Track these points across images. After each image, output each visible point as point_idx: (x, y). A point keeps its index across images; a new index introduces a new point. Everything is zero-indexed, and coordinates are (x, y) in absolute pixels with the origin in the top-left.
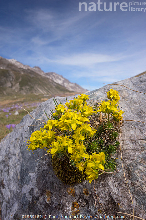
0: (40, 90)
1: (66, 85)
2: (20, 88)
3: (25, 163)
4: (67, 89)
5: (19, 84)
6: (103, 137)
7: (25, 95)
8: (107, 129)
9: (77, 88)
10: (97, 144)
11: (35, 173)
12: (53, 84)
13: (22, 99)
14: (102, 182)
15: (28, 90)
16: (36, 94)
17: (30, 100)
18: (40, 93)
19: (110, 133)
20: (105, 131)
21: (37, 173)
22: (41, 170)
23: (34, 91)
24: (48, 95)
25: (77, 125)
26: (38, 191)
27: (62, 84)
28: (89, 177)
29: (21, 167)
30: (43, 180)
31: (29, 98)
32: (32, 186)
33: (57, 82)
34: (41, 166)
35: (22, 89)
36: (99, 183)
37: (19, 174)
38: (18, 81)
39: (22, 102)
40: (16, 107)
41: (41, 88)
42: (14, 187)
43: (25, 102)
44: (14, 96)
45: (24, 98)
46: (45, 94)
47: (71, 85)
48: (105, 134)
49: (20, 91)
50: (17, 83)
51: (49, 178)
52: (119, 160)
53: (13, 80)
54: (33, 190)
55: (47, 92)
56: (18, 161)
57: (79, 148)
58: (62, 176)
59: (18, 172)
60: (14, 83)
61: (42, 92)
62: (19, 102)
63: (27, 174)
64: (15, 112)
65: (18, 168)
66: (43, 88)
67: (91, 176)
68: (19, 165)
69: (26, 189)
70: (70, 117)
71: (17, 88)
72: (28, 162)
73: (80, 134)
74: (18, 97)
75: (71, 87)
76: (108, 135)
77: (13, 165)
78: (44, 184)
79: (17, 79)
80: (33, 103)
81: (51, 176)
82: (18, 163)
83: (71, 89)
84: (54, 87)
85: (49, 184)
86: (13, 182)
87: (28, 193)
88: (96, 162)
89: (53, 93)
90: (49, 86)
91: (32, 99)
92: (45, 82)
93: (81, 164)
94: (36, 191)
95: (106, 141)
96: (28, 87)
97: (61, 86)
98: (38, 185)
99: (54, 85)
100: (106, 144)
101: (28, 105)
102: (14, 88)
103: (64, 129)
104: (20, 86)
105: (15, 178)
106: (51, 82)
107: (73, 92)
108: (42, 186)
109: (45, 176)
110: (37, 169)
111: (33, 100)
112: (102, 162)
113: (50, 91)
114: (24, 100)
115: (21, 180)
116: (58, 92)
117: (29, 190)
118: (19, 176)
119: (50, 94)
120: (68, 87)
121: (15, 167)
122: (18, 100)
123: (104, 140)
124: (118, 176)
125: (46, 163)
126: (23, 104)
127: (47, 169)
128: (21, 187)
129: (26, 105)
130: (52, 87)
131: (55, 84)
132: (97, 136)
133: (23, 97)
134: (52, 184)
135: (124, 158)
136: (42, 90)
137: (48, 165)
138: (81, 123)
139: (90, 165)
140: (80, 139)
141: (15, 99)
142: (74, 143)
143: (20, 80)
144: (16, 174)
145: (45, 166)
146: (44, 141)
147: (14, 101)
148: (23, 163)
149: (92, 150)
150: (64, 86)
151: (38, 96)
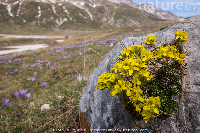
0: (133, 22)
1: (158, 14)
2: (115, 22)
3: (104, 96)
4: (160, 18)
5: (114, 18)
6: (164, 80)
7: (119, 28)
8: (167, 73)
9: (170, 16)
10: (157, 86)
11: (111, 105)
12: (145, 14)
13: (117, 32)
14: (164, 121)
15: (122, 22)
16: (129, 25)
17: (124, 32)
18: (133, 25)
19: (171, 77)
20: (165, 74)
21: (112, 105)
22: (115, 104)
23: (127, 23)
24: (140, 26)
25: (134, 71)
26: (113, 120)
27: (154, 14)
28: (144, 119)
29: (102, 99)
30: (116, 112)
31: (123, 30)
32: (108, 115)
33: (149, 12)
34: (115, 100)
35: (117, 22)
36: (162, 121)
37: (100, 104)
38: (113, 15)
39: (117, 34)
40: (112, 39)
41: (133, 20)
42: (98, 114)
43: (119, 34)
44: (110, 29)
45: (119, 31)
46: (138, 25)
47: (164, 13)
48: (166, 78)
49: (115, 24)
50: (111, 17)
51: (121, 111)
52: (181, 102)
53: (108, 15)
54: (109, 119)
55: (140, 23)
56: (100, 93)
57: (136, 91)
58: (129, 111)
59: (100, 102)
60: (109, 17)
61: (135, 23)
62: (114, 34)
63: (105, 105)
64: (110, 44)
65: (99, 99)
66: (135, 19)
67: (146, 118)
68: (100, 96)
69: (105, 118)
70: (128, 63)
71: (112, 22)
72: (106, 95)
73: (137, 79)
74: (114, 30)
75: (164, 16)
76: (169, 78)
77: (97, 96)
78: (117, 115)
79: (111, 14)
80: (127, 35)
81: (122, 109)
82: (100, 95)
83: (163, 18)
84: (146, 17)
85: (120, 116)
86: (97, 110)
87: (106, 121)
88: (151, 105)
89: (146, 23)
90: (141, 17)
91: (125, 31)
92: (138, 13)
93: (139, 105)
94: (111, 120)
95: (167, 84)
96: (122, 20)
97: (154, 15)
98: (113, 115)
99: (146, 16)
100: (167, 86)
101: (122, 36)
102: (109, 22)
103: (122, 74)
104: (115, 20)
105: (98, 106)
106: (143, 13)
107: (166, 20)
108: (116, 116)
109: (118, 108)
110: (112, 102)
111: (127, 32)
112: (157, 106)
113: (142, 22)
114: (118, 32)
115: (102, 109)
116: (151, 21)
117: (106, 119)
118: (101, 106)
119: (142, 24)
120: (161, 16)
121: (98, 98)
122: (114, 33)
123: (165, 83)
124: (179, 117)
125: (118, 98)
126: (118, 36)
127: (119, 103)
128: (102, 115)
129: (120, 37)
130: (144, 18)
131: (148, 15)
132: (158, 79)
133: (118, 29)
134: (123, 116)
135: (186, 101)
136: (135, 22)
137: (120, 100)
138: (138, 69)
139: (146, 108)
140: (137, 83)
141: (111, 32)
142: (132, 87)
143: (114, 14)
144: (99, 103)
145: (118, 101)
146: (109, 83)
147: (110, 34)
148: (103, 96)
149: (152, 92)
150: (156, 15)
151: (131, 27)
